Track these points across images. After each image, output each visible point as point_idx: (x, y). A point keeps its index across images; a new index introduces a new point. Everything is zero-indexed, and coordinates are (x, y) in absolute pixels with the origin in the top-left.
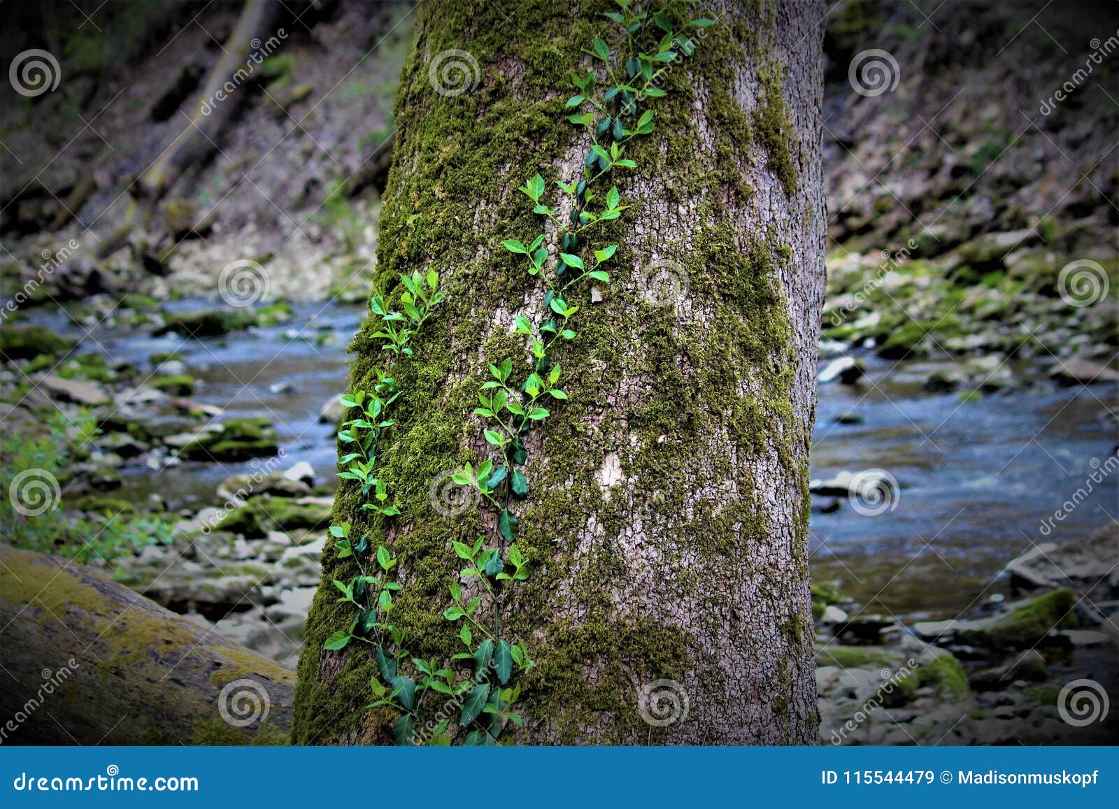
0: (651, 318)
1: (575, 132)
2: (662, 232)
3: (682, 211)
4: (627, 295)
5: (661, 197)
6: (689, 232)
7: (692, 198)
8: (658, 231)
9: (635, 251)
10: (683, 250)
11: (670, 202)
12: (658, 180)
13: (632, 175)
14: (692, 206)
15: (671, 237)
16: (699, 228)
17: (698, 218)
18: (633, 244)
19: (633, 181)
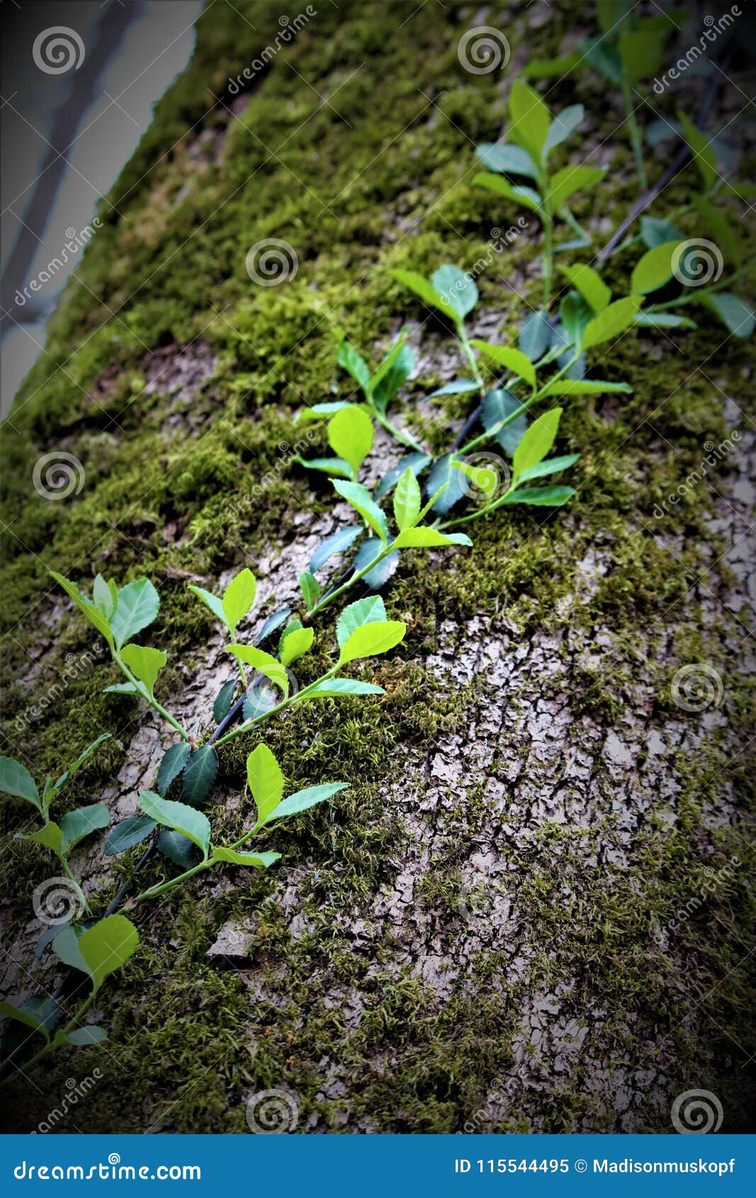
0: (414, 1038)
1: (311, 498)
2: (525, 791)
3: (617, 751)
4: (341, 954)
5: (552, 694)
6: (627, 818)
7: (661, 725)
8: (511, 786)
9: (414, 828)
10: (592, 861)
11: (577, 716)
12: (553, 644)
13: (462, 615)
14: (655, 746)
15: (559, 818)
16: (668, 818)
17: (671, 787)
18: (412, 808)
19: (461, 632)
